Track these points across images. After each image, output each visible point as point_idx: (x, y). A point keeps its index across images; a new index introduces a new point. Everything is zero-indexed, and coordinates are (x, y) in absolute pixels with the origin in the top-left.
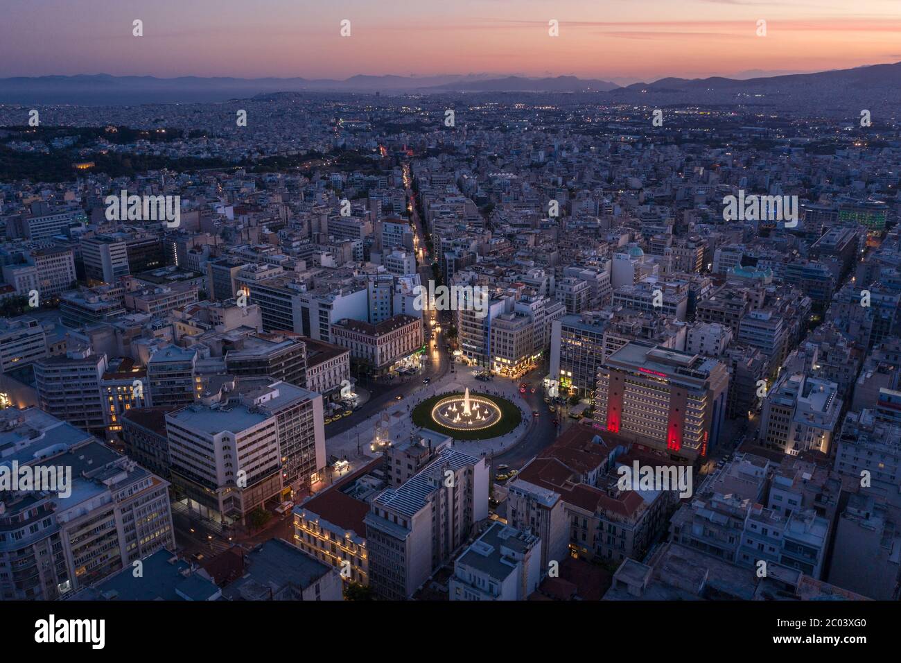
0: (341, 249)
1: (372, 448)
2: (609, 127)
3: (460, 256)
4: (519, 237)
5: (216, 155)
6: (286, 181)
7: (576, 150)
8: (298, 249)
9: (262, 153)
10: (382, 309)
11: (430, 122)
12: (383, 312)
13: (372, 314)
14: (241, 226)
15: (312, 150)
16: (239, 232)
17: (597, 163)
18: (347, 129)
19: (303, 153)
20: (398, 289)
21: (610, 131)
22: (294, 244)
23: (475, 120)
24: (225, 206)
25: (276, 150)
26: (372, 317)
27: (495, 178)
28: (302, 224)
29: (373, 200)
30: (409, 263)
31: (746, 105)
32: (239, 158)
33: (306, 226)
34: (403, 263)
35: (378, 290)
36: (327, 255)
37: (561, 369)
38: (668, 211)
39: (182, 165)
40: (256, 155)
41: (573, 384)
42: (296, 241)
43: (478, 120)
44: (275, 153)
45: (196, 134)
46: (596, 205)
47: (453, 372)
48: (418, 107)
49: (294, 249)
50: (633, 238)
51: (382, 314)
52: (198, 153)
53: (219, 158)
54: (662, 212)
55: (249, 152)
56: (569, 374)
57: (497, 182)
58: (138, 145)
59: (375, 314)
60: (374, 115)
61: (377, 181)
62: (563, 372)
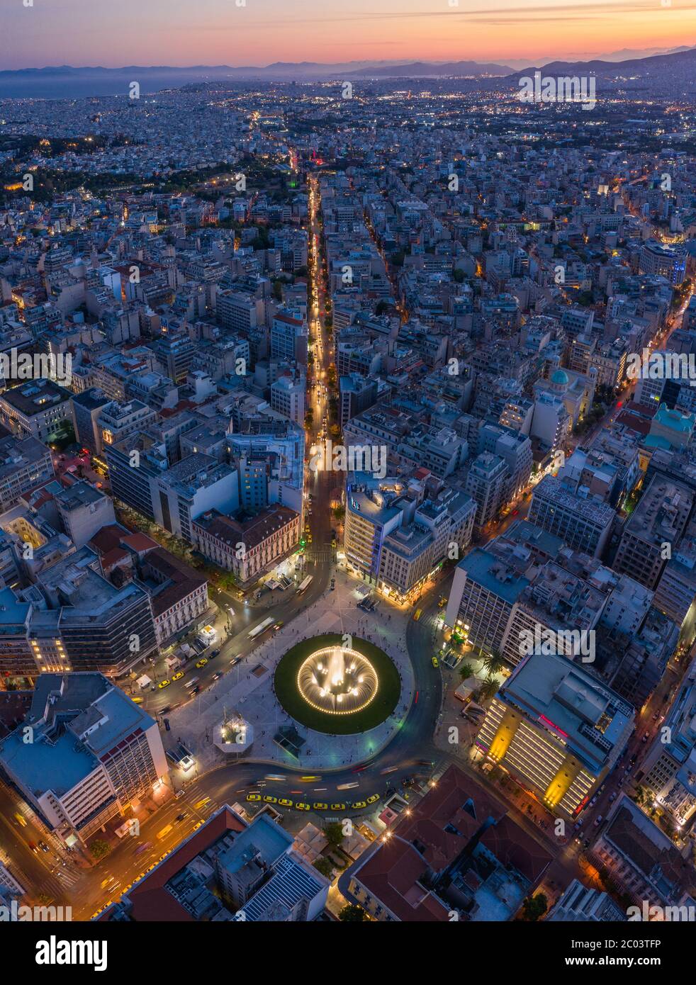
0: (222, 360)
1: (224, 732)
3: (358, 389)
4: (429, 337)
5: (130, 170)
6: (187, 214)
7: (484, 158)
8: (177, 350)
9: (173, 167)
10: (256, 488)
11: (341, 117)
12: (257, 491)
13: (243, 493)
14: (120, 312)
15: (222, 163)
16: (118, 319)
17: (506, 179)
18: (261, 126)
19: (213, 165)
20: (274, 474)
22: (172, 345)
23: (384, 113)
24: (112, 273)
25: (187, 164)
26: (244, 497)
27: (405, 209)
28: (188, 301)
29: (271, 252)
30: (296, 396)
32: (150, 174)
33: (192, 304)
34: (289, 397)
35: (251, 468)
36: (203, 378)
37: (458, 618)
38: (585, 269)
39: (97, 183)
40: (169, 170)
41: (469, 638)
42: (176, 340)
43: (387, 114)
44: (185, 167)
45: (118, 142)
46: (511, 259)
47: (333, 590)
48: (331, 96)
49: (172, 351)
50: (555, 335)
51: (256, 493)
52: (114, 168)
53: (132, 174)
54: (579, 270)
55: (162, 167)
56: (467, 627)
57: (406, 214)
58: (65, 159)
59: (248, 493)
60: (288, 108)
61: (281, 212)
62: (460, 623)
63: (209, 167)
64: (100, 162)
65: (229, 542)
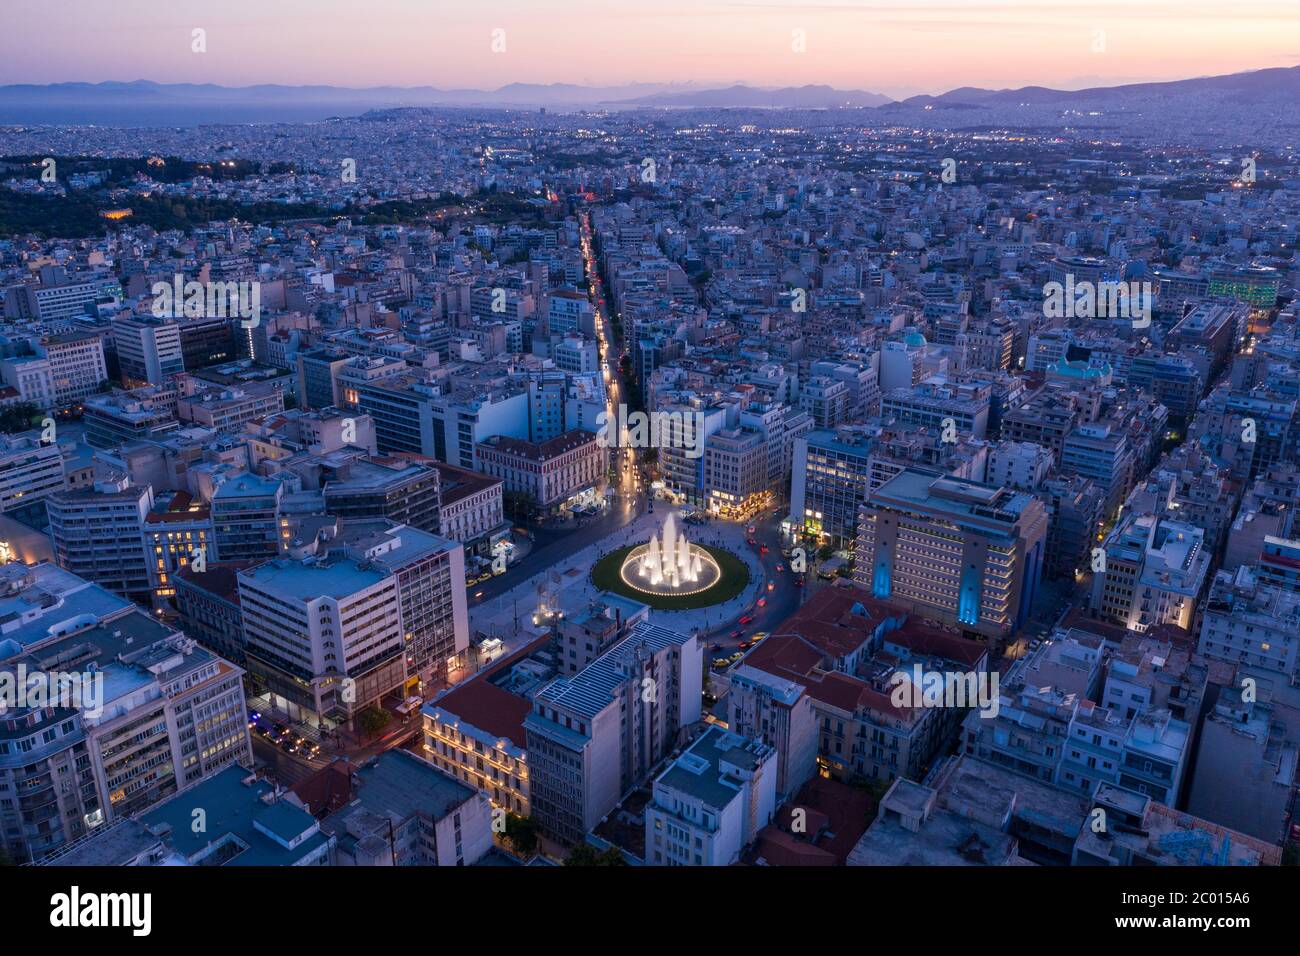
0: (490, 335)
1: (536, 620)
2: (878, 159)
3: (661, 345)
4: (746, 318)
5: (308, 199)
6: (409, 237)
7: (830, 193)
8: (428, 335)
9: (375, 196)
10: (549, 421)
11: (618, 151)
12: (550, 425)
13: (534, 429)
14: (345, 303)
15: (448, 193)
16: (342, 311)
17: (860, 212)
18: (497, 161)
19: (435, 196)
20: (571, 394)
21: (879, 165)
22: (422, 329)
23: (683, 148)
24: (322, 273)
25: (395, 192)
26: (535, 433)
27: (713, 233)
28: (433, 300)
29: (536, 264)
30: (587, 355)
31: (1076, 127)
32: (342, 205)
33: (439, 302)
34: (579, 355)
35: (543, 395)
36: (470, 344)
37: (806, 507)
38: (962, 280)
39: (259, 213)
40: (367, 200)
41: (824, 529)
42: (426, 323)
43: (687, 149)
44: (394, 196)
45: (279, 169)
46: (858, 273)
47: (651, 512)
48: (602, 129)
49: (422, 336)
50: (912, 320)
51: (549, 429)
52: (282, 196)
53: (312, 204)
54: (954, 282)
55: (356, 195)
56: (819, 515)
57: (714, 239)
58: (195, 184)
59: (540, 429)
60: (537, 141)
61: (542, 237)
62: (809, 513)
63: (429, 198)
64: (258, 190)
65: (524, 454)
